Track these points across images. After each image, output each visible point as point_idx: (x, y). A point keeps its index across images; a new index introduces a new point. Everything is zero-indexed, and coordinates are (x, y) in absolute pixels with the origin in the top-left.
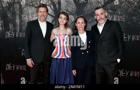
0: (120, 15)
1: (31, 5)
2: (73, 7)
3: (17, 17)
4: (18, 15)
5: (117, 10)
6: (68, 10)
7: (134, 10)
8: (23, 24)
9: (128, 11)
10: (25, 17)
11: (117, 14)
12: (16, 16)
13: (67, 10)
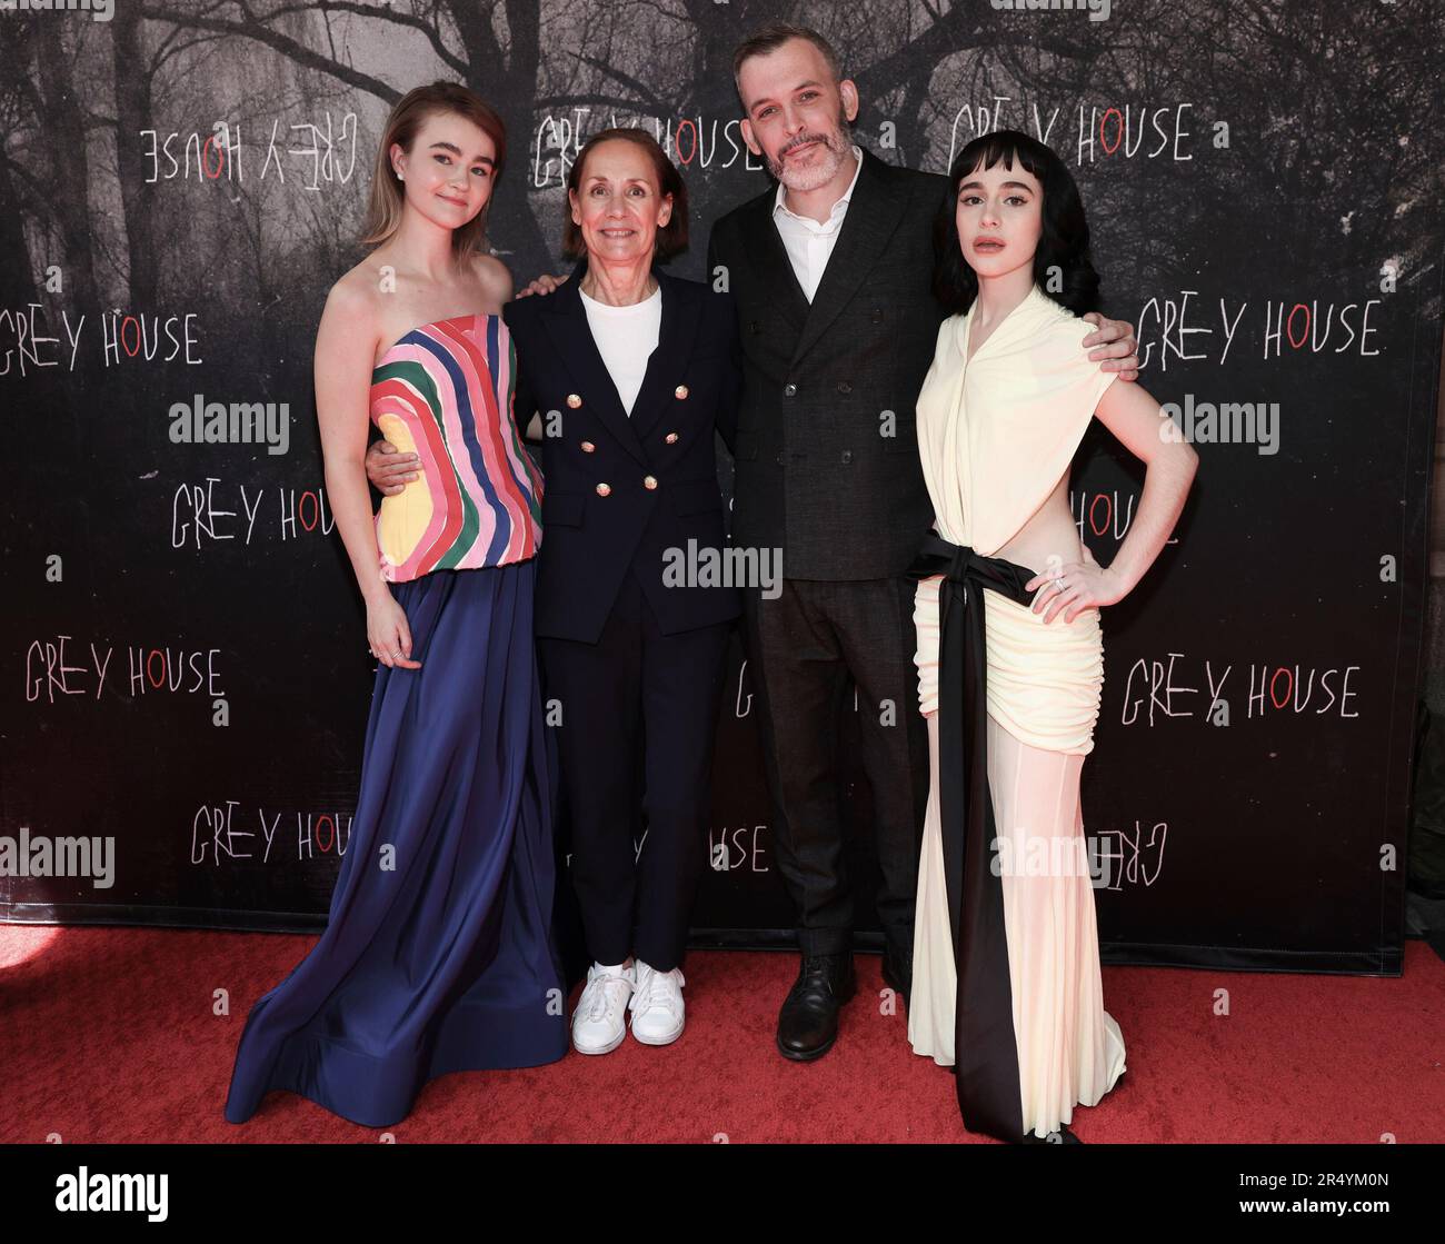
0: (1133, 98)
1: (232, 28)
2: (667, 30)
3: (103, 154)
4: (109, 134)
5: (1109, 49)
6: (616, 62)
7: (1272, 36)
8: (161, 221)
9: (1220, 57)
10: (177, 148)
11: (1108, 90)
12: (91, 149)
13: (602, 64)
